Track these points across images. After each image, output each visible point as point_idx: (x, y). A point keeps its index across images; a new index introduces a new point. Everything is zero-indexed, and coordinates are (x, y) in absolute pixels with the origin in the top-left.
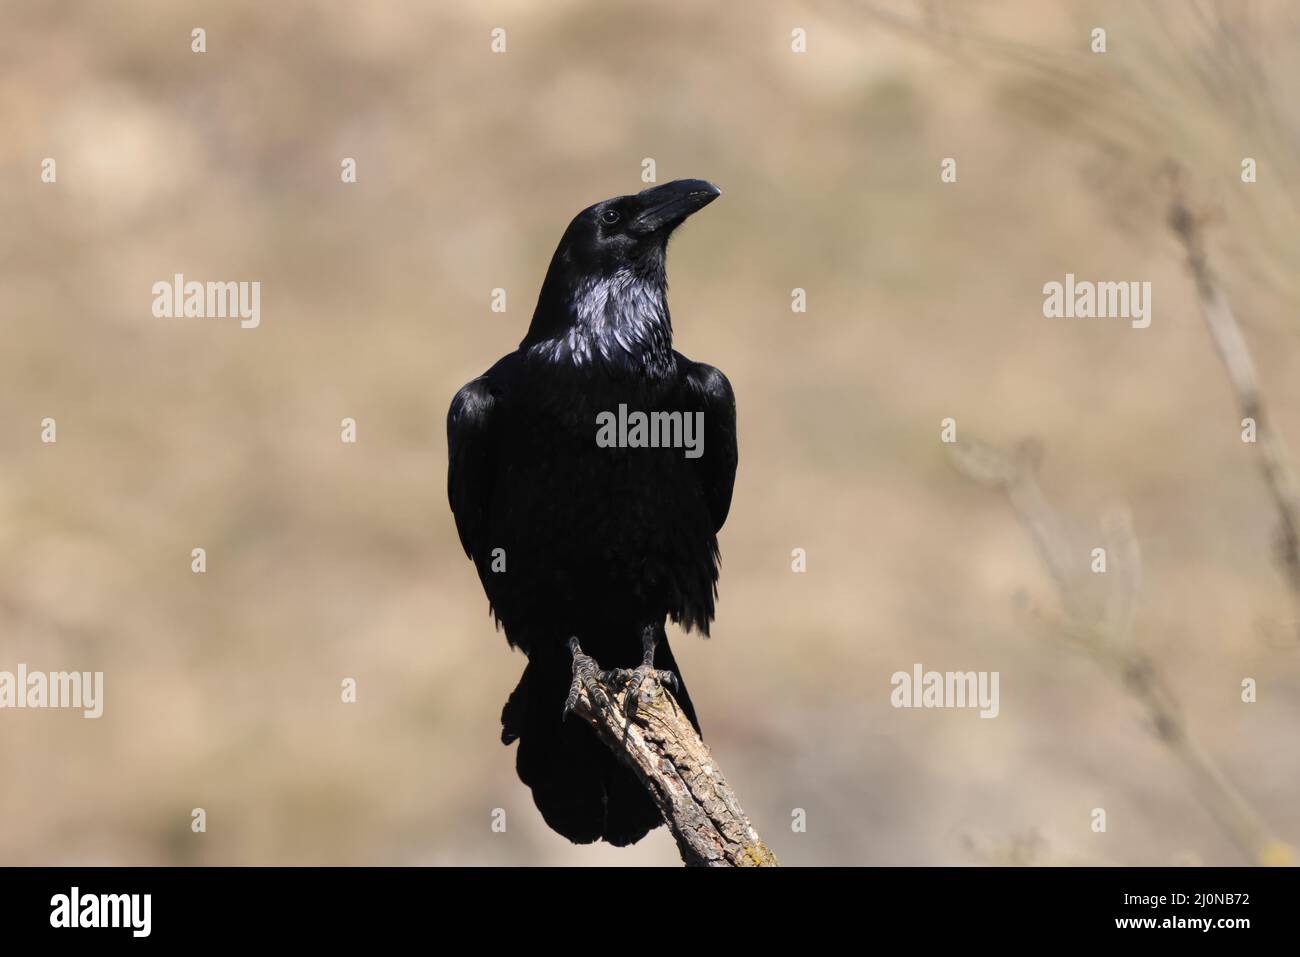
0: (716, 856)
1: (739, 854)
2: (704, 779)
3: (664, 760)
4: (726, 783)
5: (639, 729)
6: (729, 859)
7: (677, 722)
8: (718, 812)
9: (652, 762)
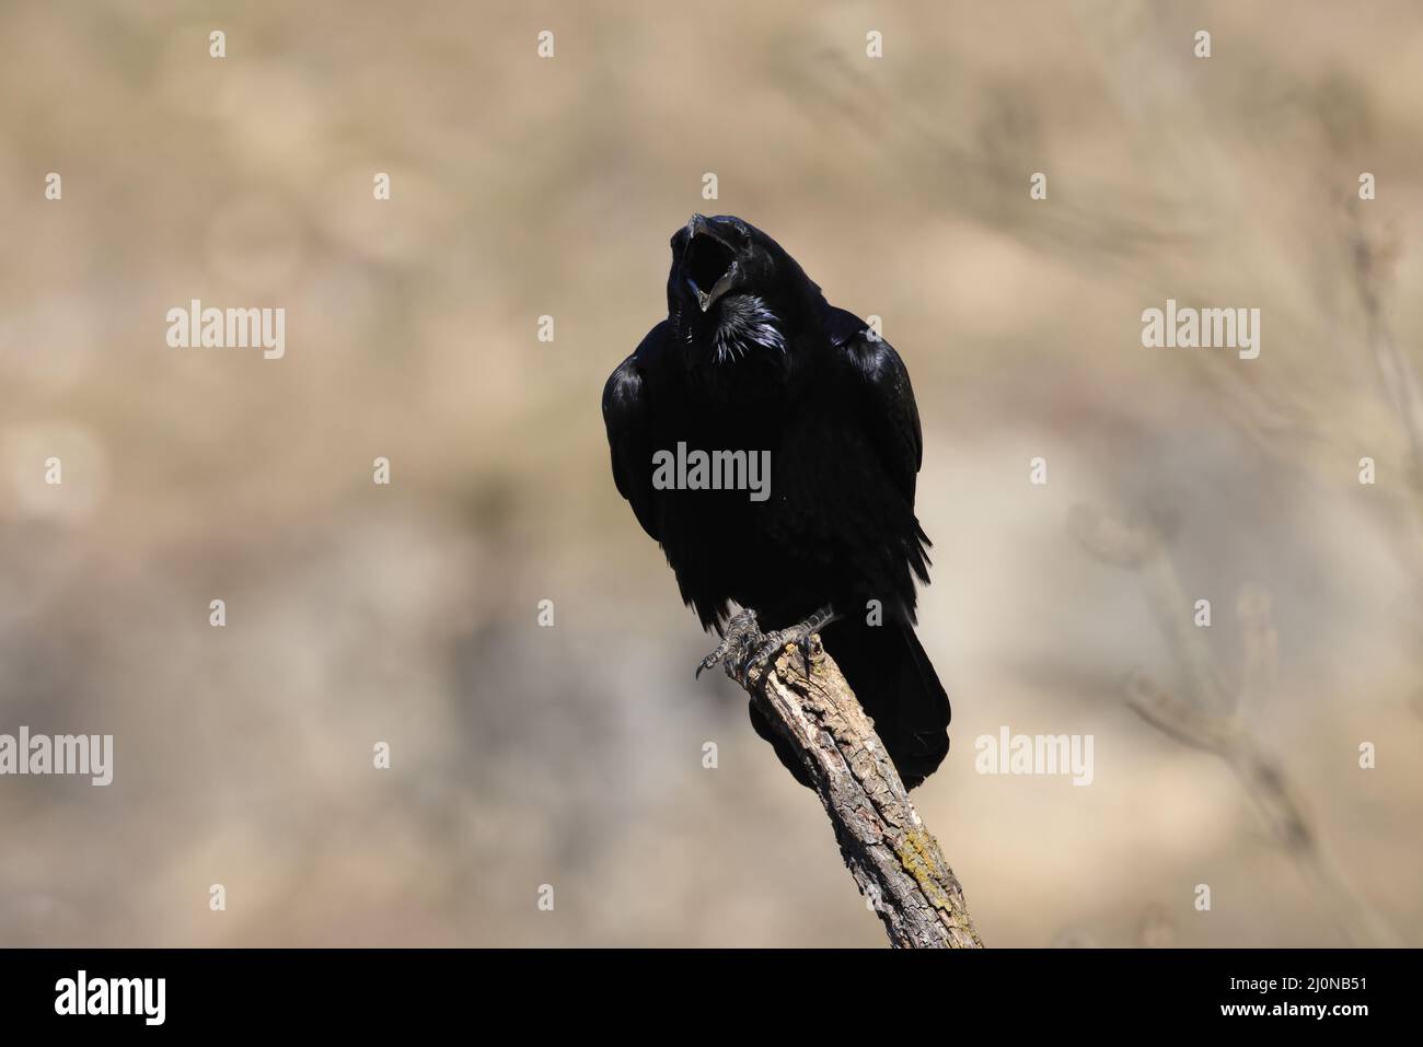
0: (874, 841)
1: (899, 840)
2: (866, 755)
3: (822, 733)
4: (889, 760)
5: (798, 697)
6: (888, 844)
7: (839, 691)
8: (879, 790)
9: (810, 733)
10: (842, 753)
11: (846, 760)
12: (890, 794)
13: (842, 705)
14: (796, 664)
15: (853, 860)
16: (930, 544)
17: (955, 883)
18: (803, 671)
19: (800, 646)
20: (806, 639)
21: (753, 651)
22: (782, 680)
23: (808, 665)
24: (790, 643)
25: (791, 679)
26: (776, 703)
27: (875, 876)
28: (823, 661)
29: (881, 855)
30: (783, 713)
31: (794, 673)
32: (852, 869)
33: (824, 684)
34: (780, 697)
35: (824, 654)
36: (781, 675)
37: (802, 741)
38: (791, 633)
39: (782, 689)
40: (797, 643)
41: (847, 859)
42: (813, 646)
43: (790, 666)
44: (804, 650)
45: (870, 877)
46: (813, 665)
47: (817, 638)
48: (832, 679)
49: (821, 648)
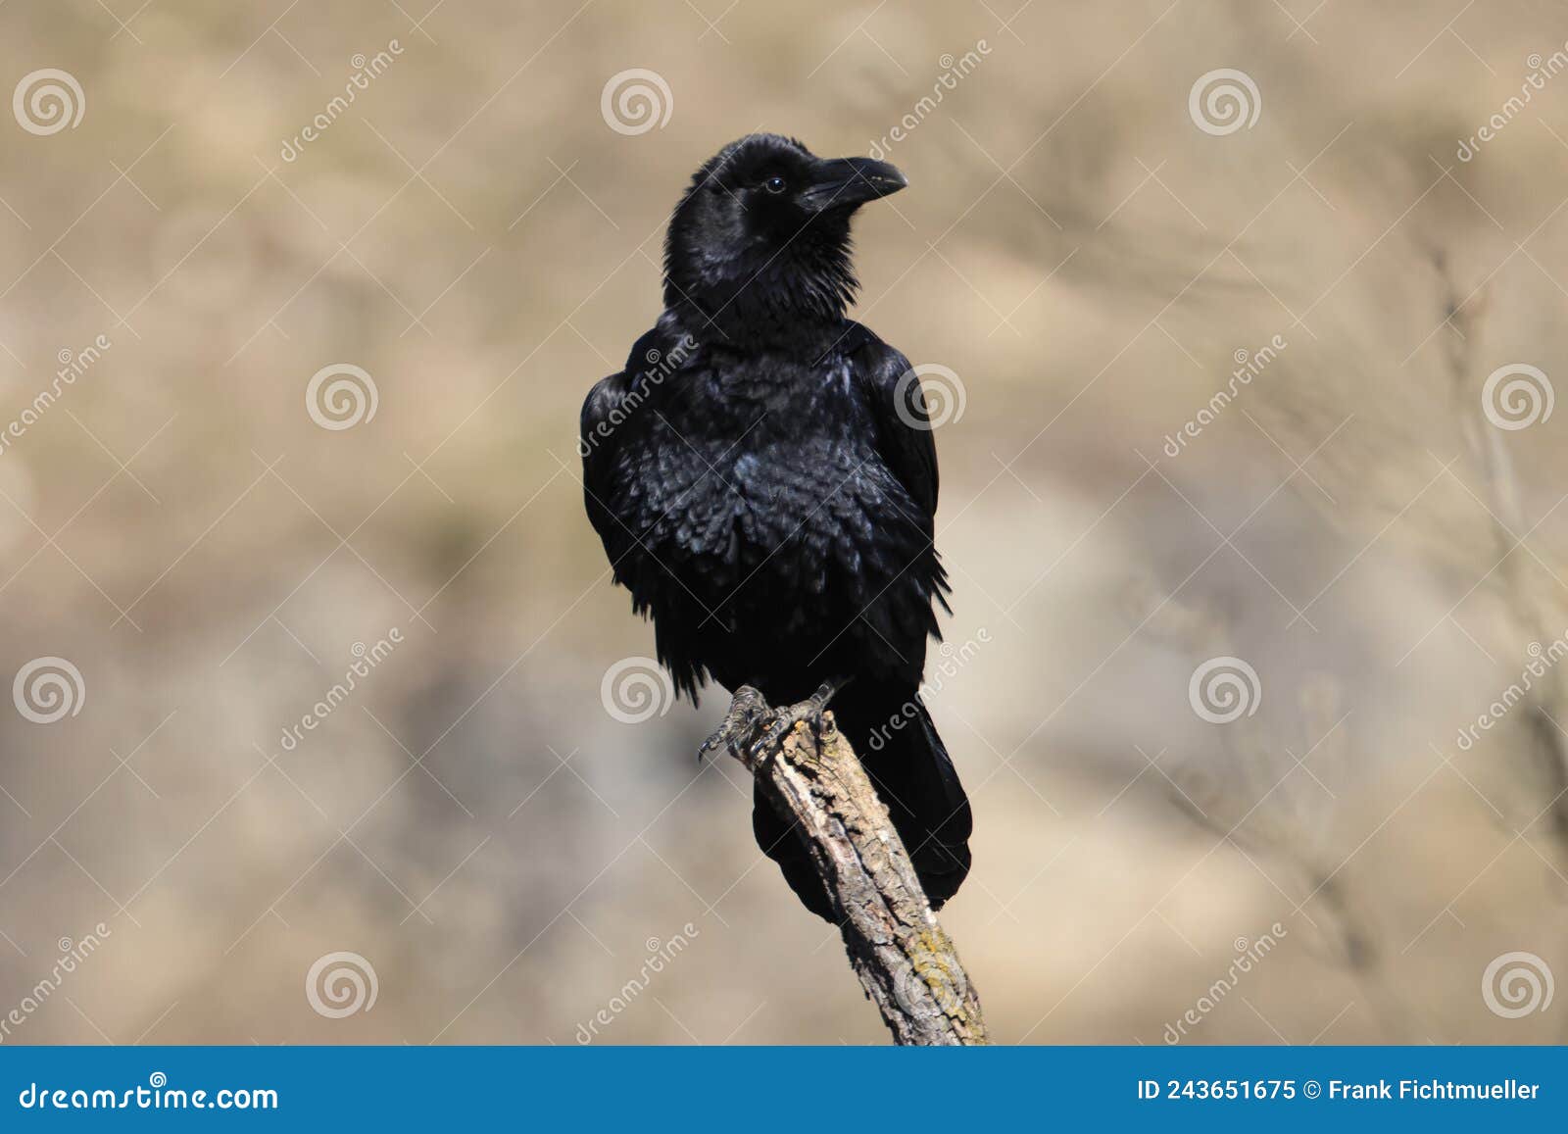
0: (883, 941)
1: (912, 939)
2: (878, 846)
3: (832, 820)
4: (903, 852)
5: (807, 779)
6: (900, 945)
7: (851, 774)
8: (891, 885)
9: (817, 820)
10: (852, 842)
11: (857, 851)
12: (903, 889)
13: (855, 791)
14: (806, 744)
15: (859, 960)
17: (970, 989)
18: (814, 752)
19: (811, 724)
20: (818, 716)
21: (760, 731)
22: (790, 761)
23: (819, 745)
24: (800, 720)
25: (799, 760)
26: (782, 786)
27: (882, 979)
28: (835, 741)
29: (890, 956)
30: (789, 796)
31: (803, 753)
32: (858, 971)
33: (836, 765)
34: (787, 780)
35: (837, 734)
36: (789, 755)
37: (808, 827)
38: (801, 710)
39: (789, 771)
40: (808, 720)
41: (853, 960)
42: (825, 724)
43: (799, 746)
44: (816, 728)
45: (878, 981)
46: (824, 745)
48: (844, 763)
49: (834, 725)
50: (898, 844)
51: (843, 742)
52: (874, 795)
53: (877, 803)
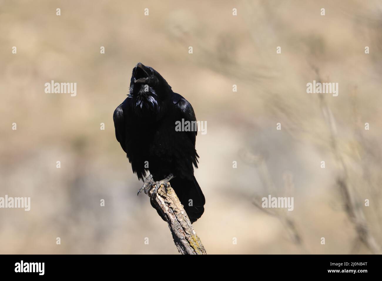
0: (183, 238)
1: (190, 238)
2: (181, 215)
3: (170, 209)
5: (163, 199)
6: (187, 239)
7: (174, 198)
8: (184, 225)
9: (166, 209)
10: (175, 214)
11: (176, 216)
12: (187, 225)
13: (175, 202)
14: (163, 190)
15: (177, 243)
16: (199, 157)
17: (204, 250)
18: (165, 192)
19: (165, 186)
20: (166, 184)
21: (152, 187)
22: (159, 195)
23: (166, 190)
24: (162, 184)
25: (162, 194)
26: (158, 201)
27: (183, 247)
28: (170, 190)
29: (185, 242)
30: (159, 203)
31: (163, 193)
32: (177, 245)
33: (171, 196)
34: (159, 199)
35: (171, 188)
36: (159, 193)
37: (164, 211)
38: (162, 182)
39: (159, 197)
40: (164, 185)
41: (175, 243)
42: (168, 185)
43: (161, 191)
44: (166, 187)
45: (182, 248)
46: (168, 190)
47: (169, 183)
48: (172, 194)
49: (170, 186)
50: (186, 214)
51: (172, 189)
52: (180, 203)
53: (181, 204)
